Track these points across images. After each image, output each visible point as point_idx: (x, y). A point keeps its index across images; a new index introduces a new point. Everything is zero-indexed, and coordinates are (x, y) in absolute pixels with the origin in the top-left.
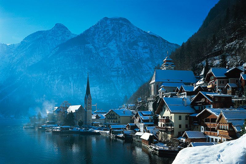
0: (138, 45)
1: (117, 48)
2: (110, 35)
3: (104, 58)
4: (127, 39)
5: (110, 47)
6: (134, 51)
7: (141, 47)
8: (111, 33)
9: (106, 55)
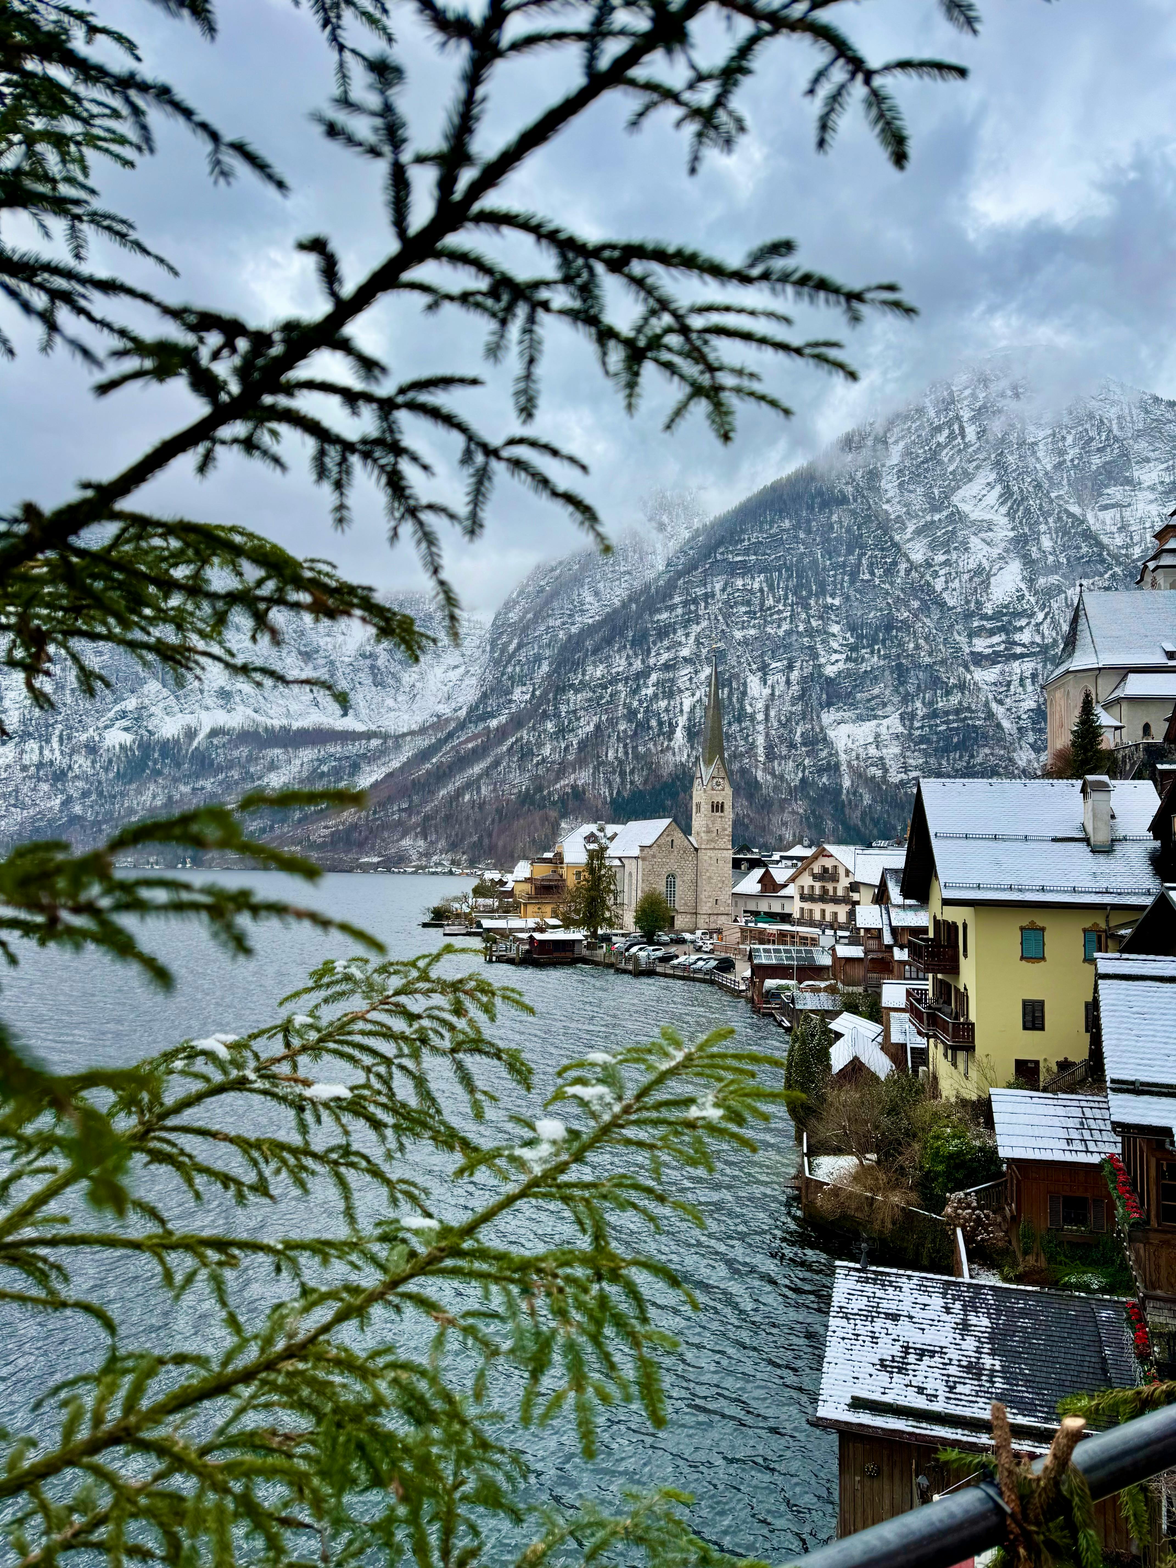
0: (1129, 481)
1: (1004, 510)
2: (967, 446)
3: (931, 566)
4: (1068, 457)
5: (965, 508)
6: (1108, 516)
7: (1152, 488)
8: (971, 432)
9: (947, 552)
